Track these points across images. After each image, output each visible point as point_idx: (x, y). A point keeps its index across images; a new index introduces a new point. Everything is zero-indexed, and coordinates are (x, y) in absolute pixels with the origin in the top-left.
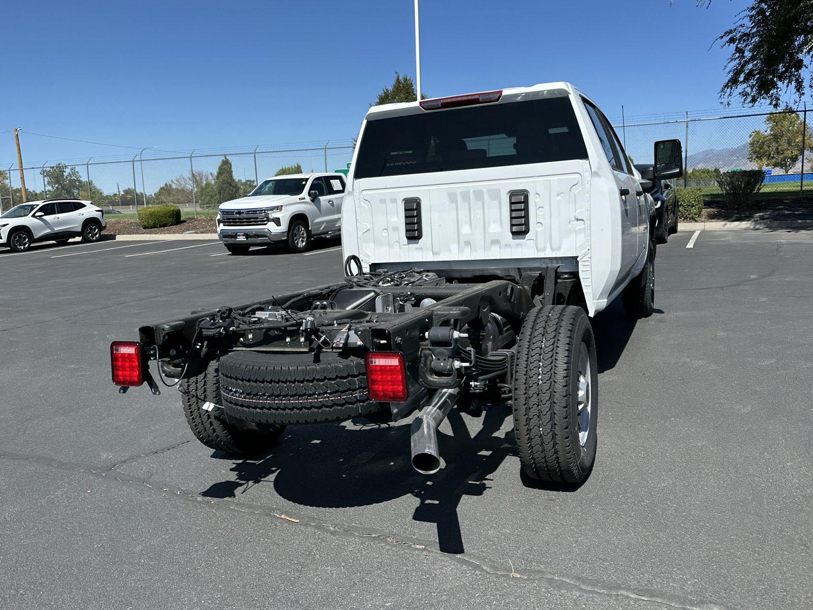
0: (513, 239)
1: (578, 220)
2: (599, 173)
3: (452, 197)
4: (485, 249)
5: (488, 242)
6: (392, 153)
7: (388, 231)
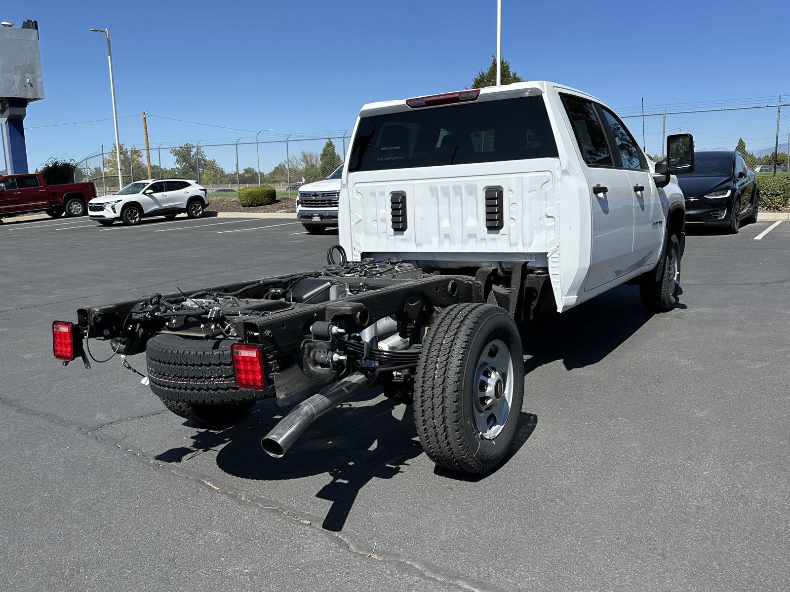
0: (488, 233)
1: (548, 217)
2: (568, 171)
3: (434, 191)
4: (462, 242)
5: (466, 235)
6: (382, 149)
7: (377, 222)
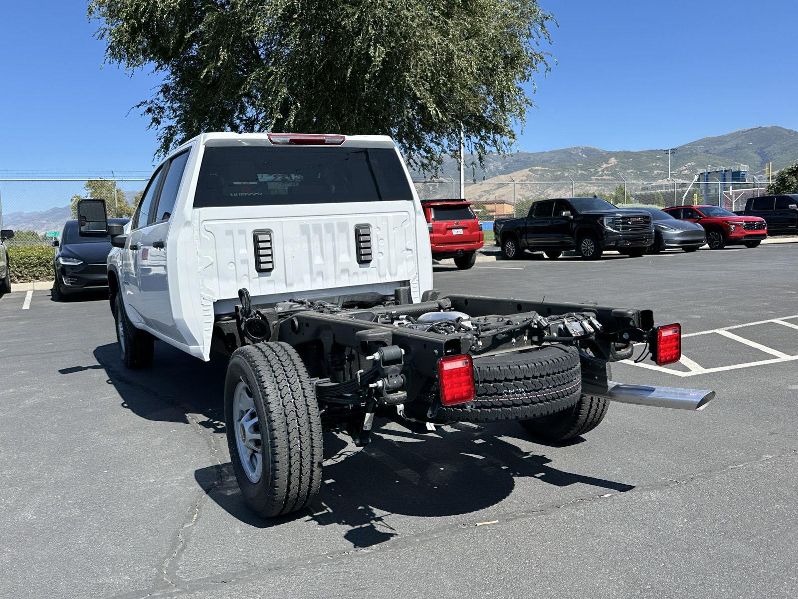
0: (360, 267)
1: (408, 250)
3: (304, 230)
4: (335, 278)
5: (339, 271)
6: (235, 183)
7: (235, 264)
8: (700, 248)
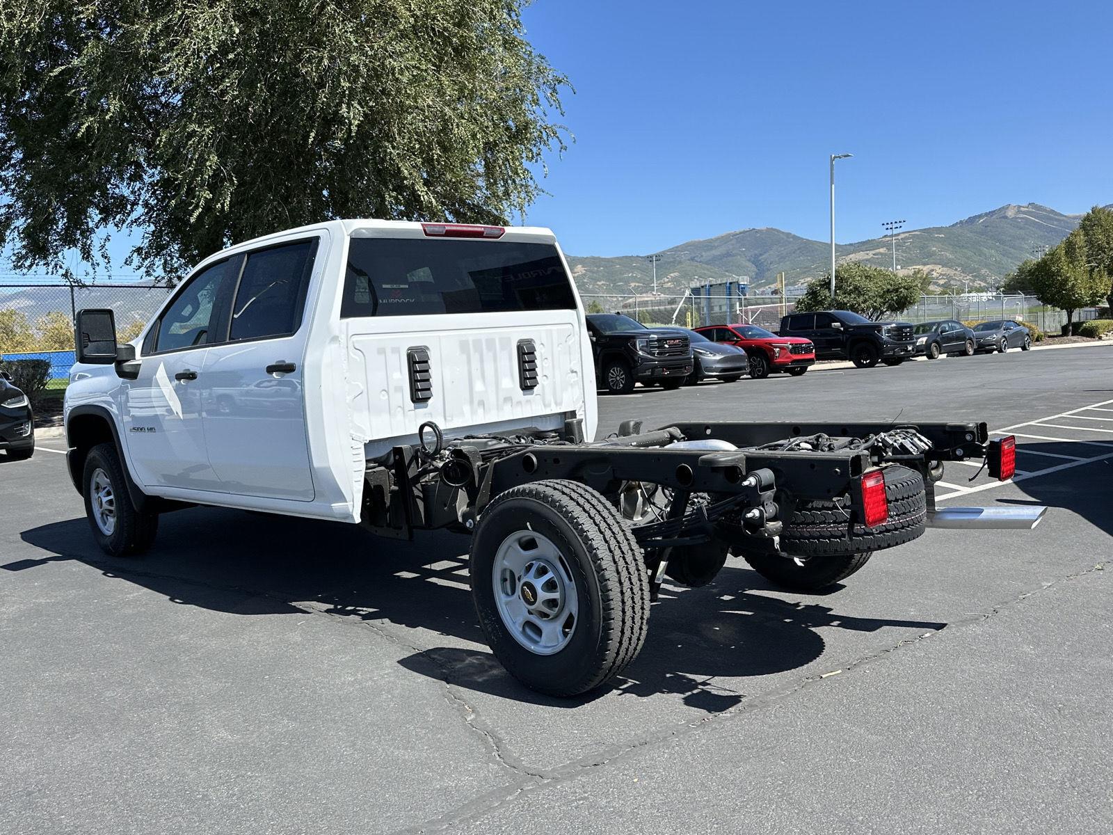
0: (524, 395)
1: (572, 372)
3: (464, 346)
4: (498, 409)
5: (501, 399)
6: (384, 286)
7: (388, 393)
8: (742, 377)
